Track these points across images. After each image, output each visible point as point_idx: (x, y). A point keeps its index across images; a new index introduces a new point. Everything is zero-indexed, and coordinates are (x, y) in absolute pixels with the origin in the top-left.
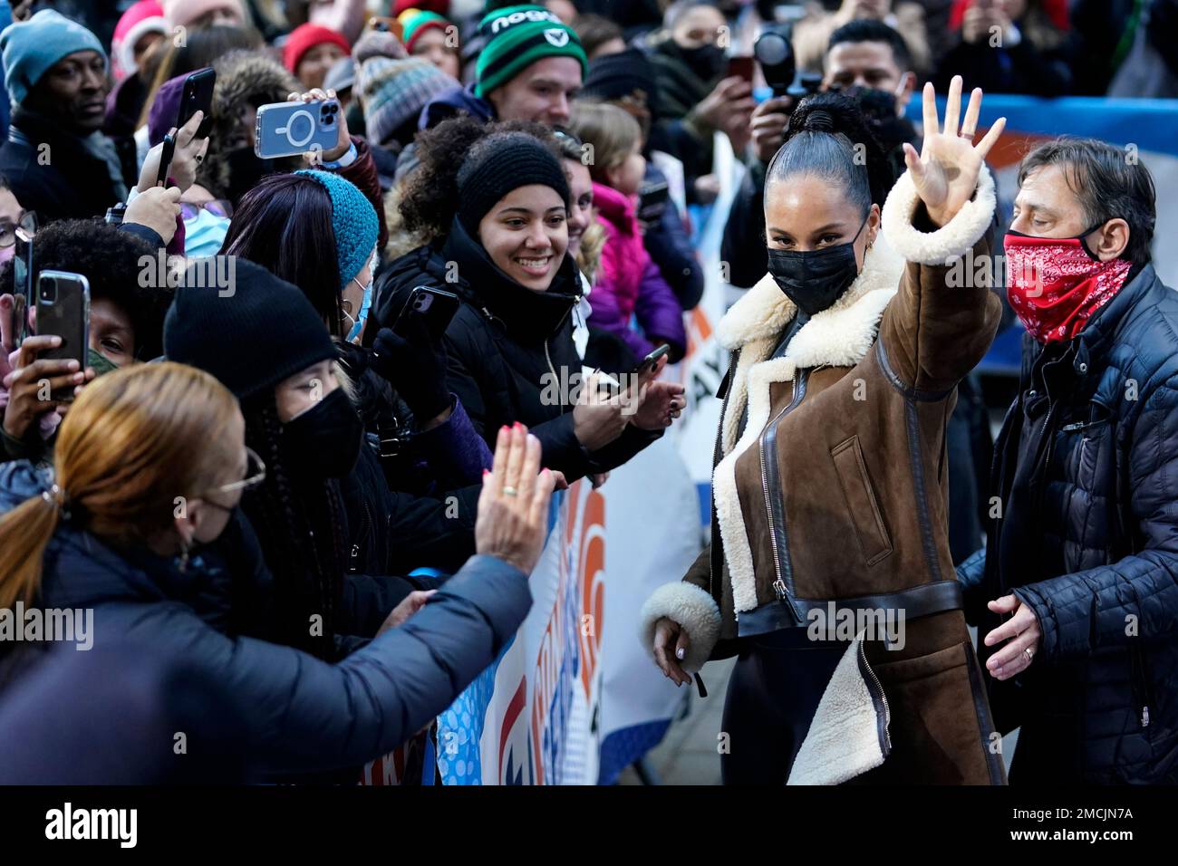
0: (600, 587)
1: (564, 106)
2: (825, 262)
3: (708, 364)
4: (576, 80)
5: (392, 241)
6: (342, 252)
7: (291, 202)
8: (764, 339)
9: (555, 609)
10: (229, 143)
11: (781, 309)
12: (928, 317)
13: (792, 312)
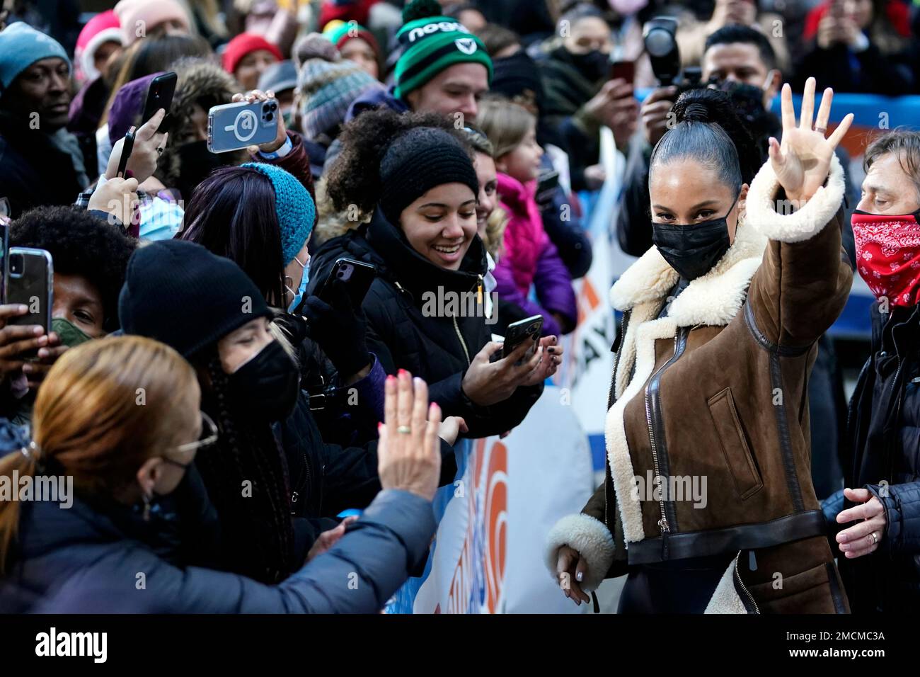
0: (504, 526)
1: (473, 106)
2: (701, 234)
3: (596, 330)
4: (484, 83)
5: (323, 223)
6: (284, 235)
7: (240, 190)
8: (651, 301)
9: (465, 546)
10: (180, 138)
11: (666, 276)
12: (788, 285)
13: (676, 278)
